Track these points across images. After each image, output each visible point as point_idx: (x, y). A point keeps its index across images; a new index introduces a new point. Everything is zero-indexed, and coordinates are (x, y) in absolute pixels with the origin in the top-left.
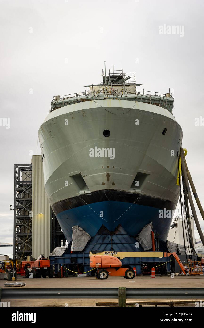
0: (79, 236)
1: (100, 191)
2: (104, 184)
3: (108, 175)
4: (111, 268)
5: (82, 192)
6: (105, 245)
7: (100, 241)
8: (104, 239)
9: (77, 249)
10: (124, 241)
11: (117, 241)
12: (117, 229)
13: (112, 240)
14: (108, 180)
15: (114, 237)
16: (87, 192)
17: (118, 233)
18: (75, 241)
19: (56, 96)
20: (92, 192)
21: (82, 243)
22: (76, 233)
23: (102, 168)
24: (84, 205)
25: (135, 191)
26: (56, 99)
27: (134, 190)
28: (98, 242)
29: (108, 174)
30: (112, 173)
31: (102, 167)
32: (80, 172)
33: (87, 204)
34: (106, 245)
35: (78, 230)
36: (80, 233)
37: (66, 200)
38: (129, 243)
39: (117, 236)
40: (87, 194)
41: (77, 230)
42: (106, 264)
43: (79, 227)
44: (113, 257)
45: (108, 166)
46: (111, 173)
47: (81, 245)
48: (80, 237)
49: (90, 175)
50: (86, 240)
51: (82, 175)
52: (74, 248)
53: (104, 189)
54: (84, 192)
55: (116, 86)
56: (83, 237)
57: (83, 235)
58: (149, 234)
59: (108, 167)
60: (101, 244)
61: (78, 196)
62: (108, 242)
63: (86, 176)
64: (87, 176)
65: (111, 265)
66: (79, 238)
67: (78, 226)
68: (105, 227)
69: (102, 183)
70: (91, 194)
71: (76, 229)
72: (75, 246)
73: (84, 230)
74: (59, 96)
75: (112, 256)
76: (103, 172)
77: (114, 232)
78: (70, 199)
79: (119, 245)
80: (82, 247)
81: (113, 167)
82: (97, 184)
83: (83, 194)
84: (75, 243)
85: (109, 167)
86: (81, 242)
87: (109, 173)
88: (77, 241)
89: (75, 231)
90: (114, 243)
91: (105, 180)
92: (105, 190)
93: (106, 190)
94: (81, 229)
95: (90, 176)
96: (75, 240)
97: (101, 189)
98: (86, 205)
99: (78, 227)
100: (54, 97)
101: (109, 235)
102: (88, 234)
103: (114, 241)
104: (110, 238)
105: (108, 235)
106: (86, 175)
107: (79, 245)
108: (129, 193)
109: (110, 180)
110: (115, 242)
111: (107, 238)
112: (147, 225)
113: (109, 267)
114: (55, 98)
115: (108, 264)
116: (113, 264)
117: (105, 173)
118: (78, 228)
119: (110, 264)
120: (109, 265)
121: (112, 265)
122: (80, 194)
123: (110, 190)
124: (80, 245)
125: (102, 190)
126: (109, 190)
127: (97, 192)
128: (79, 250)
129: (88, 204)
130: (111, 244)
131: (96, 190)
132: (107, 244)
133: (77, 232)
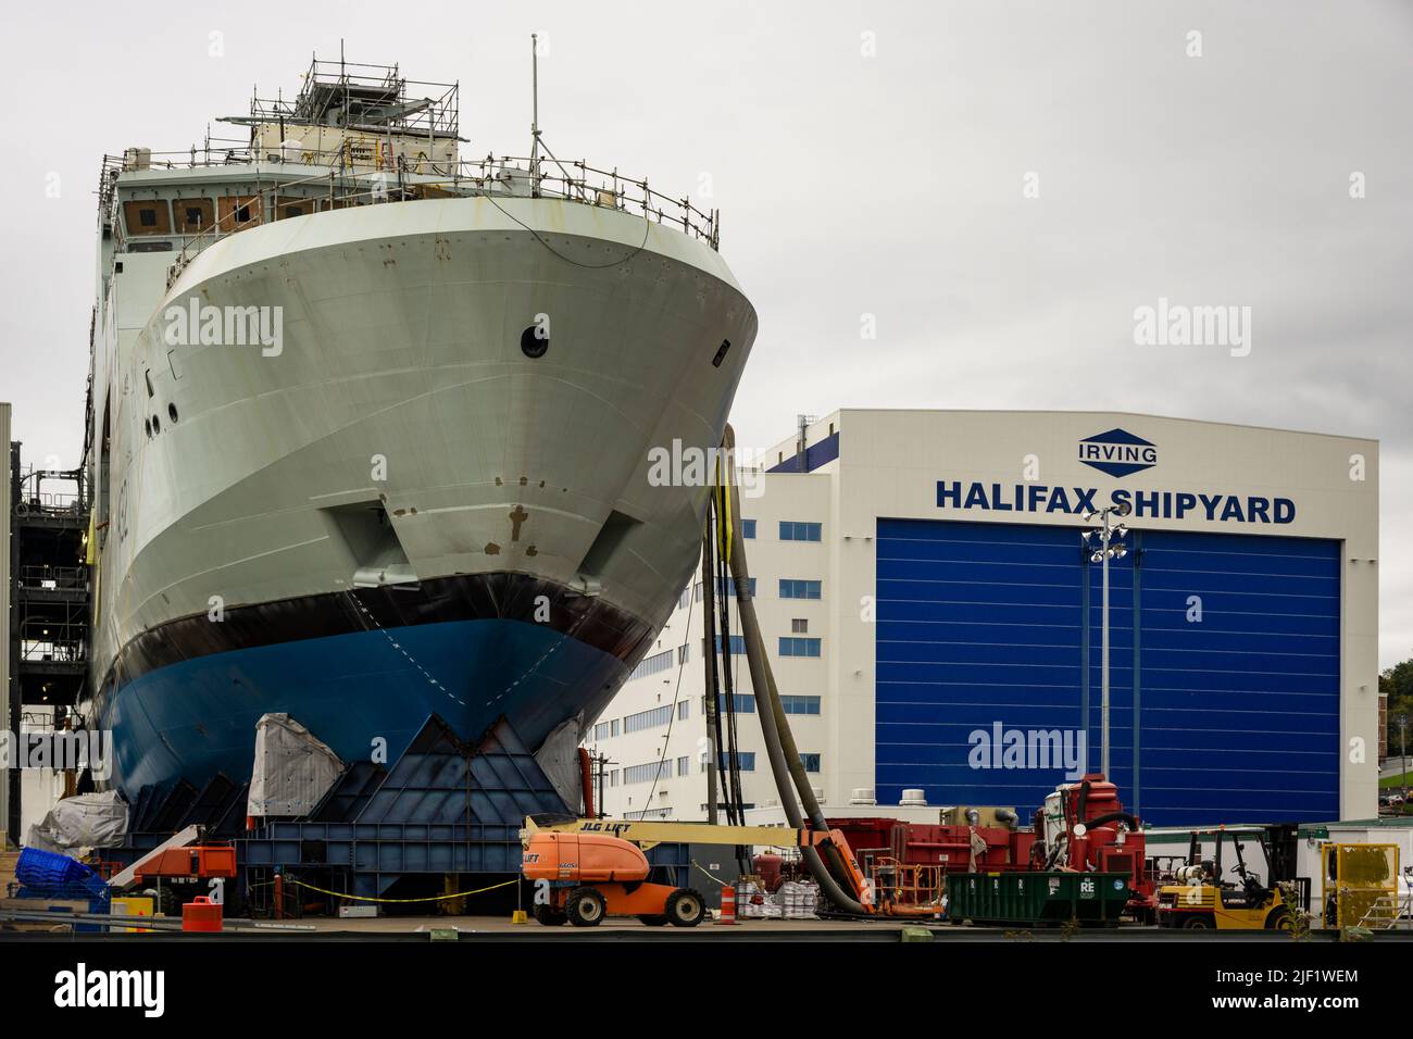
0: (291, 756)
1: (470, 578)
2: (492, 549)
3: (519, 516)
4: (612, 882)
5: (368, 578)
6: (440, 796)
7: (422, 779)
8: (436, 771)
9: (280, 808)
10: (515, 784)
11: (489, 782)
12: (490, 734)
13: (469, 775)
14: (515, 537)
15: (478, 766)
16: (393, 576)
17: (493, 747)
18: (272, 777)
19: (137, 151)
20: (424, 582)
21: (301, 785)
22: (278, 743)
23: (498, 482)
24: (365, 630)
25: (586, 587)
26: (137, 164)
27: (582, 580)
28: (414, 784)
29: (520, 509)
30: (537, 508)
31: (498, 479)
32: (382, 496)
33: (377, 628)
34: (446, 794)
35: (284, 730)
36: (295, 744)
37: (263, 607)
38: (537, 791)
39: (488, 762)
40: (395, 588)
41: (281, 731)
42: (599, 867)
43: (292, 721)
44: (620, 842)
45: (522, 479)
46: (531, 507)
47: (298, 791)
48: (292, 758)
49: (430, 511)
50: (317, 773)
51: (390, 507)
52: (269, 805)
53: (490, 569)
54: (382, 578)
55: (376, 132)
56: (308, 760)
57: (306, 750)
58: (572, 759)
59: (524, 481)
60: (427, 790)
61: (342, 594)
62: (451, 784)
63: (409, 514)
64: (413, 511)
65: (613, 872)
66: (290, 765)
67: (284, 715)
68: (443, 723)
69: (486, 544)
70: (418, 589)
71: (276, 729)
72: (273, 795)
73: (311, 733)
74: (148, 153)
75: (617, 836)
76: (500, 503)
77: (478, 746)
78: (290, 603)
79: (494, 796)
80: (301, 799)
81: (542, 485)
82: (460, 548)
83: (376, 586)
84: (275, 784)
85: (525, 484)
86: (299, 782)
87: (525, 506)
88: (280, 776)
89: (275, 734)
90: (474, 787)
91: (501, 534)
92: (493, 574)
93: (495, 576)
94: (300, 729)
95: (433, 514)
96: (274, 770)
97: (476, 570)
98: (371, 629)
99: (285, 717)
100: (126, 152)
101: (457, 754)
102: (328, 750)
103: (478, 779)
104: (462, 767)
105: (455, 755)
106: (407, 509)
107: (290, 790)
108: (567, 591)
109: (522, 536)
110: (479, 784)
111: (448, 769)
112: (564, 723)
113: (607, 879)
114: (132, 159)
115: (604, 867)
116: (621, 867)
117: (508, 505)
118: (287, 723)
119: (609, 867)
120: (609, 871)
121: (617, 870)
122: (356, 584)
123: (514, 577)
124: (292, 793)
125: (479, 575)
126: (512, 574)
127: (451, 579)
128: (289, 814)
129: (385, 625)
130: (466, 790)
131: (450, 572)
132: (449, 791)
133: (280, 738)
